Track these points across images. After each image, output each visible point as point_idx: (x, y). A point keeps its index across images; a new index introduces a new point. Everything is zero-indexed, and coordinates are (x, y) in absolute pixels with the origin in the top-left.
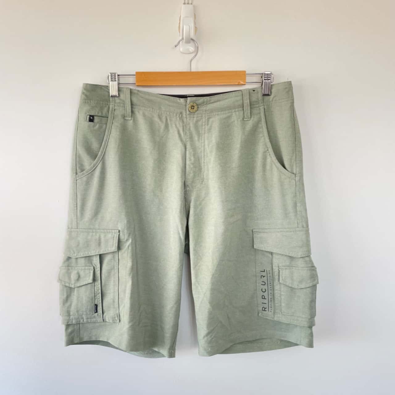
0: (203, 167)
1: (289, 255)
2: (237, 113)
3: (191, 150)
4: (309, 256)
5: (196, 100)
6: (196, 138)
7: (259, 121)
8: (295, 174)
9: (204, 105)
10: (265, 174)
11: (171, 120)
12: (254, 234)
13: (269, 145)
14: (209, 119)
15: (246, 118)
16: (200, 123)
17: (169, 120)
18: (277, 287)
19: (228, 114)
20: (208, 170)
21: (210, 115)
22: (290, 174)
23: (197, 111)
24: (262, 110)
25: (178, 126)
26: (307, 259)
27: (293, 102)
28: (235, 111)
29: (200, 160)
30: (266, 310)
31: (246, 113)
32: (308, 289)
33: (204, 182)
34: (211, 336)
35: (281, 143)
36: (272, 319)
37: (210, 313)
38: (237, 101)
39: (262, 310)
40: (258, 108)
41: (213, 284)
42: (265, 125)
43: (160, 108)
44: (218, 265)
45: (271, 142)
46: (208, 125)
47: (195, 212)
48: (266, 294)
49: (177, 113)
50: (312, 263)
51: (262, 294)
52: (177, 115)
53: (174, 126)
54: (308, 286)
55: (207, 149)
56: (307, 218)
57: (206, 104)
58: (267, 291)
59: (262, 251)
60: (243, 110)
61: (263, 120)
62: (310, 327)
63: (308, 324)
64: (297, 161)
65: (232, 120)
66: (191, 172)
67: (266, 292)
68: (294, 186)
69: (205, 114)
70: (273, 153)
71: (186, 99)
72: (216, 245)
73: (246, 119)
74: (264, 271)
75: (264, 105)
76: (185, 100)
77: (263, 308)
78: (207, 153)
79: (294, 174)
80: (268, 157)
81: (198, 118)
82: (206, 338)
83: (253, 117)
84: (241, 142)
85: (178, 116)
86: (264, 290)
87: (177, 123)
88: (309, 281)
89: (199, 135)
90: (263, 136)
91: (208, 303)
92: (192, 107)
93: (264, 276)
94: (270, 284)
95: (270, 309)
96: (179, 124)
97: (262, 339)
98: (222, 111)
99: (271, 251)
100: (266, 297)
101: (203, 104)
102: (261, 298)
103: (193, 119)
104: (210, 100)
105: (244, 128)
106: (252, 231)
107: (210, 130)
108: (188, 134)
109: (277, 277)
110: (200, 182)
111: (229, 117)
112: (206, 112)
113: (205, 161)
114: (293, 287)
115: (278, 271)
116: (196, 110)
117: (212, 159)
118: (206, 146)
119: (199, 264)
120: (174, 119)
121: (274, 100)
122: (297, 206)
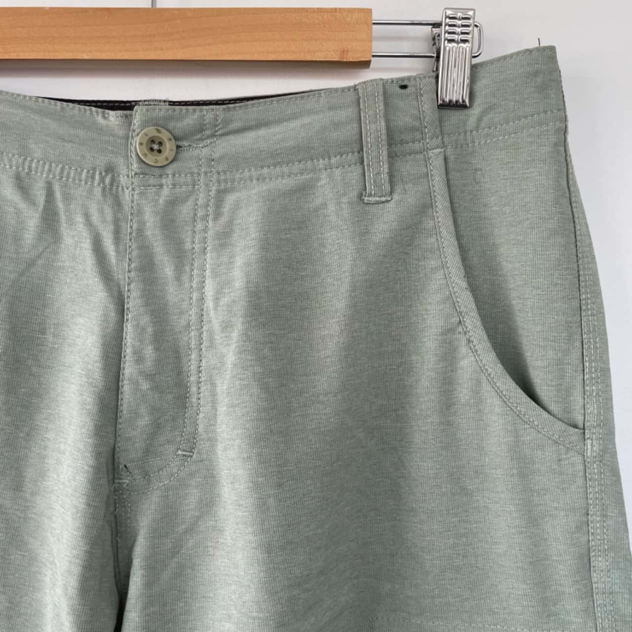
0: (194, 389)
2: (337, 172)
3: (145, 320)
5: (171, 118)
6: (168, 270)
7: (425, 207)
8: (581, 426)
9: (202, 140)
10: (449, 424)
11: (67, 198)
13: (466, 301)
14: (221, 194)
15: (370, 195)
16: (186, 210)
17: (58, 195)
19: (299, 177)
20: (214, 404)
21: (225, 181)
22: (559, 426)
23: (172, 162)
24: (438, 163)
25: (95, 218)
27: (565, 131)
28: (330, 167)
29: (184, 360)
31: (370, 175)
33: (196, 451)
35: (514, 294)
38: (337, 125)
40: (421, 156)
42: (450, 223)
43: (24, 151)
45: (474, 289)
46: (217, 215)
47: (149, 584)
49: (94, 169)
52: (93, 178)
53: (79, 219)
55: (212, 313)
57: (213, 136)
60: (362, 162)
61: (441, 203)
64: (587, 370)
65: (318, 201)
66: (143, 410)
68: (580, 481)
69: (206, 173)
70: (485, 337)
71: (128, 112)
73: (373, 199)
75: (444, 145)
76: (126, 116)
78: (211, 333)
79: (576, 427)
80: (463, 350)
81: (178, 190)
83: (398, 189)
84: (354, 289)
85: (96, 182)
87: (94, 210)
89: (180, 256)
90: (443, 266)
92: (154, 145)
96: (101, 211)
98: (275, 165)
101: (199, 136)
103: (158, 194)
104: (226, 122)
105: (362, 233)
107: (224, 238)
108: (135, 253)
110: (180, 452)
111: (304, 190)
112: (210, 166)
113: (204, 363)
116: (170, 159)
117: (231, 358)
118: (209, 303)
120: (79, 192)
121: (483, 125)
122: (593, 567)
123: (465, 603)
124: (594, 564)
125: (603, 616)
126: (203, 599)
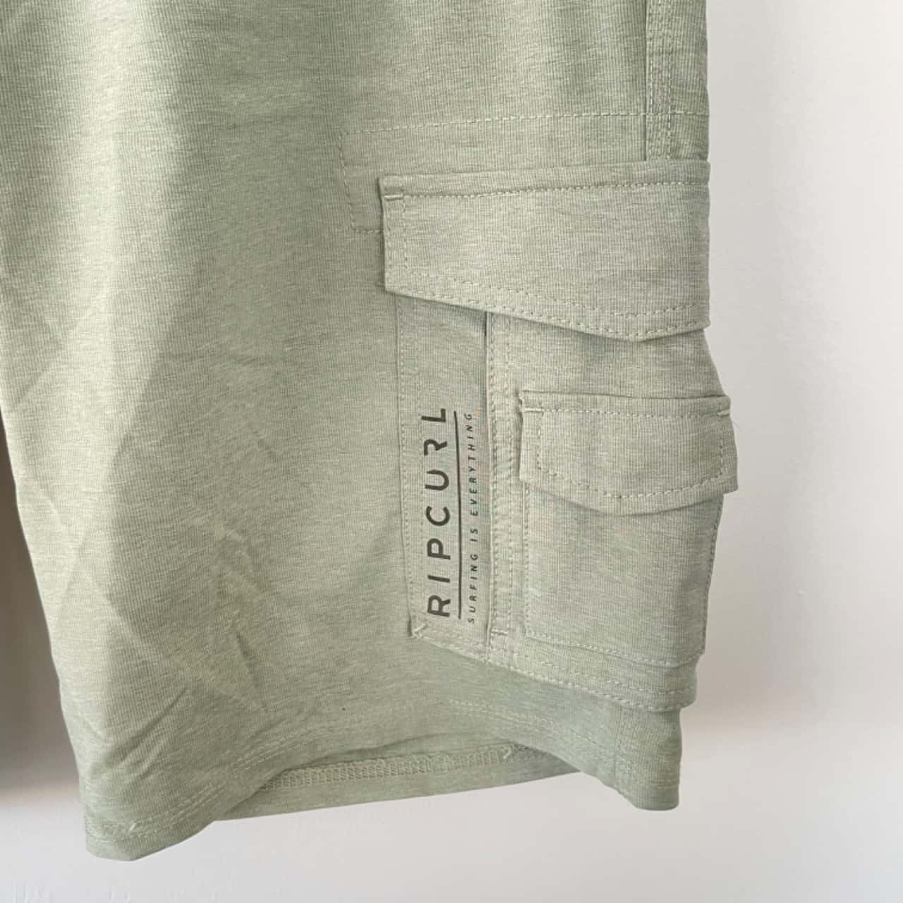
1: (582, 328)
4: (695, 334)
12: (386, 204)
18: (505, 504)
26: (685, 349)
30: (445, 609)
32: (677, 518)
34: (137, 763)
36: (477, 657)
37: (121, 652)
39: (430, 611)
41: (125, 494)
44: (151, 382)
48: (447, 535)
50: (712, 374)
51: (430, 531)
54: (673, 503)
56: (704, 98)
58: (453, 522)
59: (432, 303)
62: (671, 715)
63: (663, 700)
67: (448, 525)
72: (131, 259)
74: (443, 419)
77: (431, 599)
82: (105, 777)
86: (438, 516)
88: (686, 476)
91: (106, 601)
93: (440, 442)
94: (472, 486)
95: (465, 608)
97: (429, 737)
99: (481, 306)
100: (450, 547)
102: (426, 553)
106: (378, 189)
109: (505, 452)
114: (592, 505)
115: (514, 417)
119: (43, 379)
122: (650, 14)
123: (468, 90)
124: (651, 12)
125: (656, 86)
126: (74, 66)
